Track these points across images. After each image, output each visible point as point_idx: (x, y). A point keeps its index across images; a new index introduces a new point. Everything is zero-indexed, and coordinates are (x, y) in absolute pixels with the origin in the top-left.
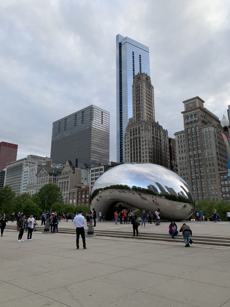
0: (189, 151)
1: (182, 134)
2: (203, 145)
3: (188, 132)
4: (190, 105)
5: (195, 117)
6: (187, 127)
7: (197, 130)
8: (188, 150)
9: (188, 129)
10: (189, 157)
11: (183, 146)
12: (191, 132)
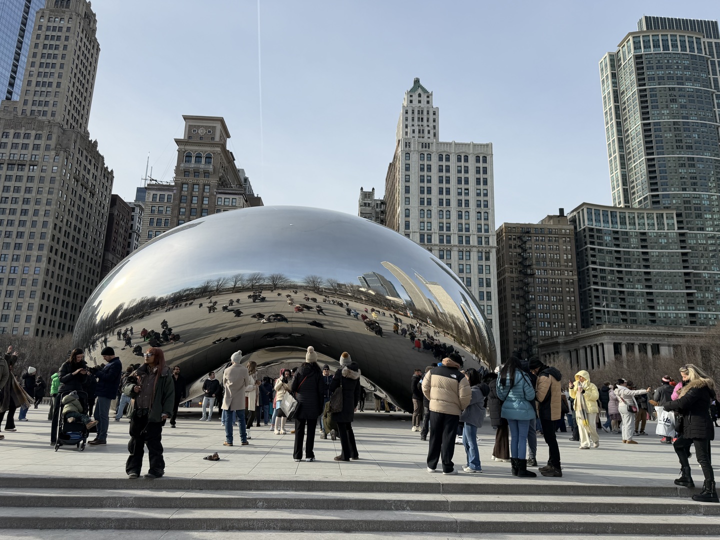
1: (166, 193)
3: (183, 193)
4: (201, 132)
5: (208, 163)
6: (183, 179)
7: (205, 194)
9: (185, 186)
12: (191, 194)
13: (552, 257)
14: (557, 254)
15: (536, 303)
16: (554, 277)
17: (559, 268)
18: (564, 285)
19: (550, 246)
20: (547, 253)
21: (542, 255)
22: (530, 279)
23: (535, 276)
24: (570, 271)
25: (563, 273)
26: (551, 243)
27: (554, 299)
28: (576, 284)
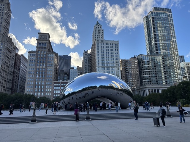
0: (37, 66)
1: (34, 54)
2: (47, 63)
3: (39, 53)
4: (43, 37)
5: (45, 45)
7: (45, 54)
8: (36, 64)
9: (39, 51)
10: (36, 70)
11: (33, 61)
12: (41, 54)
14: (134, 67)
15: (129, 80)
16: (134, 73)
18: (136, 75)
22: (128, 74)
24: (137, 71)
27: (133, 78)
28: (139, 75)
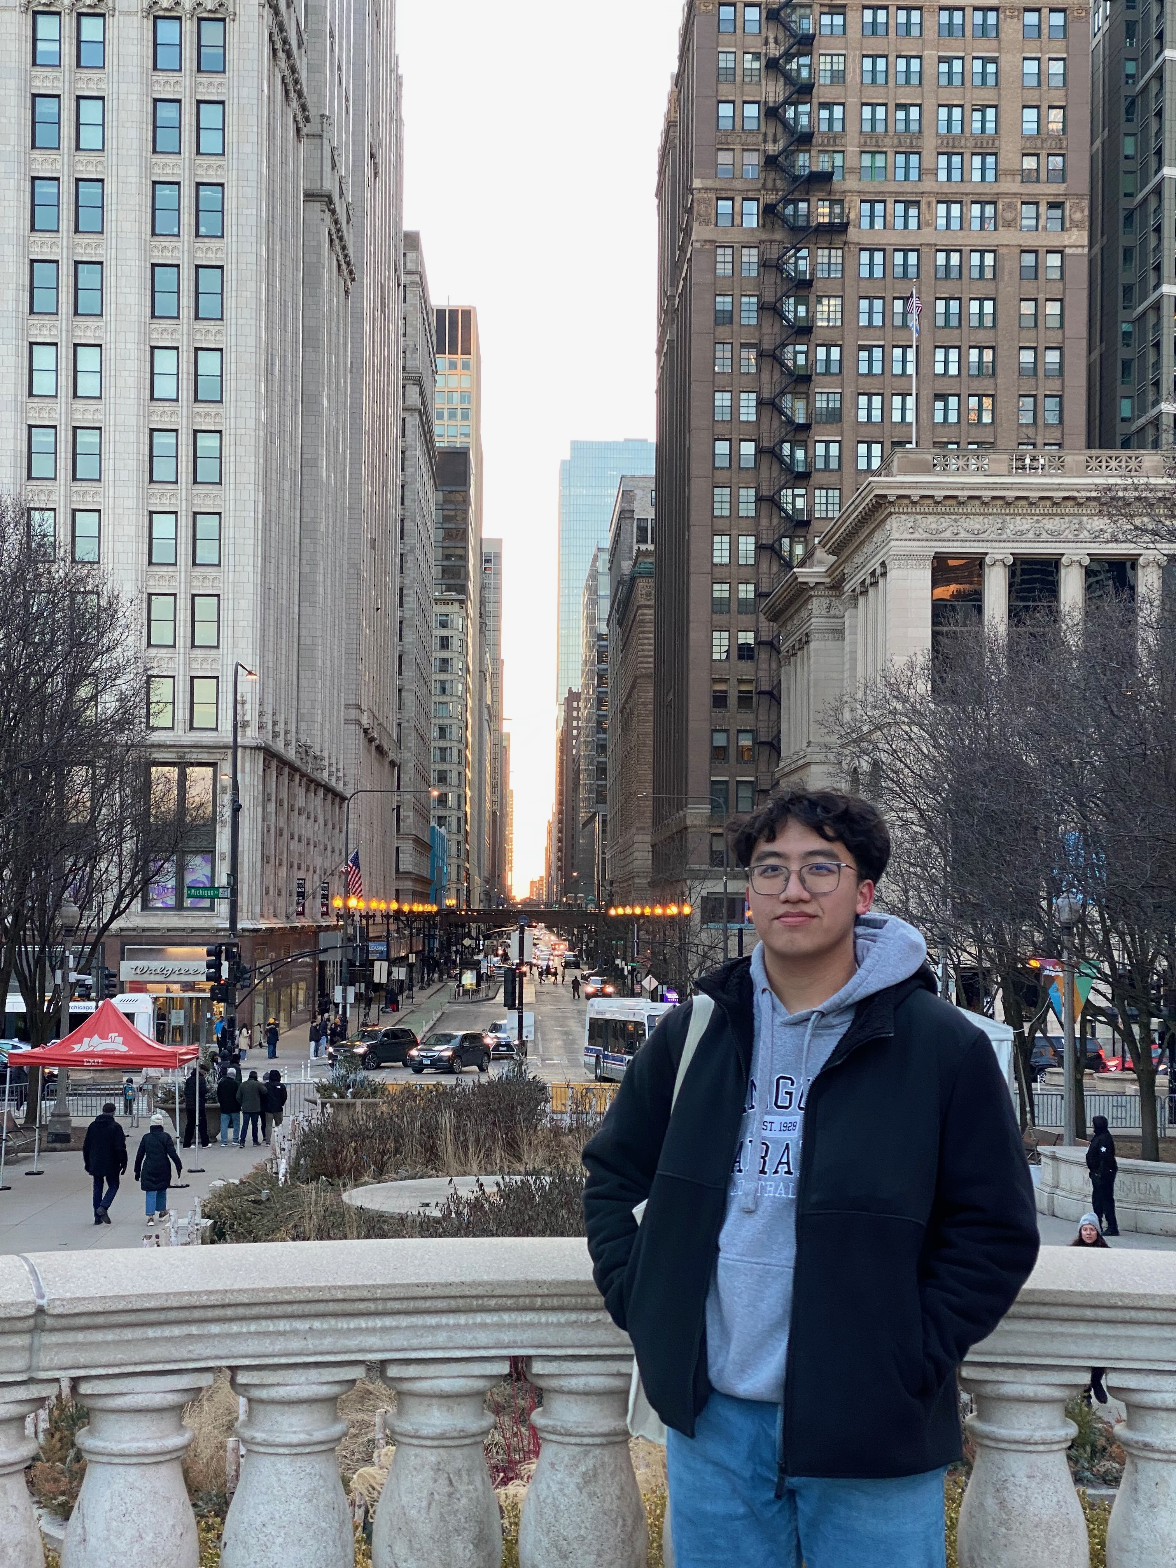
13: (957, 129)
14: (983, 109)
15: (848, 392)
16: (959, 239)
17: (989, 189)
18: (1008, 288)
19: (948, 60)
20: (929, 104)
21: (901, 115)
22: (822, 255)
23: (852, 234)
24: (1052, 206)
25: (1009, 216)
26: (960, 43)
27: (946, 362)
28: (1080, 274)
